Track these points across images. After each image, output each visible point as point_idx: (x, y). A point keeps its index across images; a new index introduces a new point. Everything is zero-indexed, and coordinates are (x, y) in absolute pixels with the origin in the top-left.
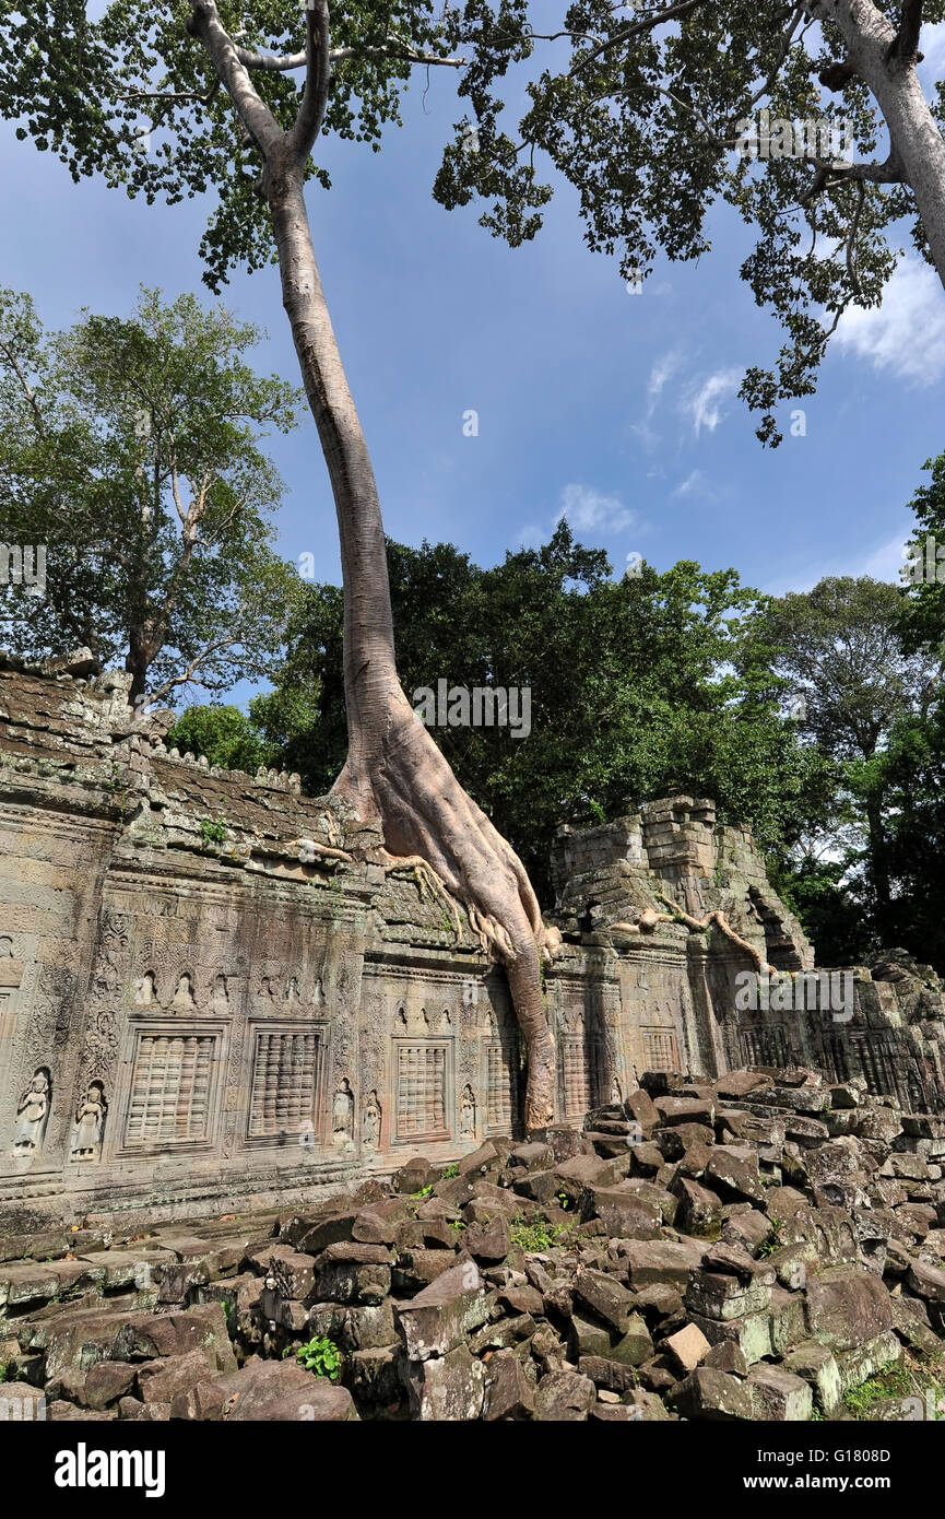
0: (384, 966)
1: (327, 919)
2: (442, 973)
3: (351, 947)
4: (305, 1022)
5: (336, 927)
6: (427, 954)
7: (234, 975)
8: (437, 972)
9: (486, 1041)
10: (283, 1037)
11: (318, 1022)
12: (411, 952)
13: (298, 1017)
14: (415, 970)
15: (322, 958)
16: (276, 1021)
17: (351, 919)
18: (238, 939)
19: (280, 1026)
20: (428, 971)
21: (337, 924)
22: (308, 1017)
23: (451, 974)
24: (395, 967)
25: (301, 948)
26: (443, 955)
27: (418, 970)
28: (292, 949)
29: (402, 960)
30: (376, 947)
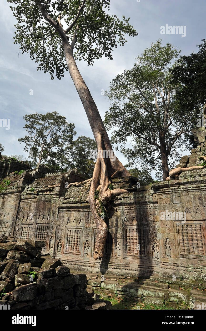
0: (65, 210)
1: (50, 201)
2: (79, 209)
3: (55, 206)
4: (46, 224)
5: (52, 203)
6: (73, 205)
7: (35, 215)
8: (78, 209)
9: (94, 228)
10: (42, 227)
11: (48, 224)
12: (69, 205)
13: (44, 223)
14: (72, 209)
15: (49, 210)
16: (41, 224)
17: (55, 200)
18: (36, 208)
19: (41, 225)
20: (75, 209)
21: (52, 202)
22: (46, 223)
23: (82, 209)
24: (67, 209)
25: (46, 208)
26: (77, 205)
27: (73, 209)
28: (44, 209)
29: (67, 208)
30: (61, 206)
